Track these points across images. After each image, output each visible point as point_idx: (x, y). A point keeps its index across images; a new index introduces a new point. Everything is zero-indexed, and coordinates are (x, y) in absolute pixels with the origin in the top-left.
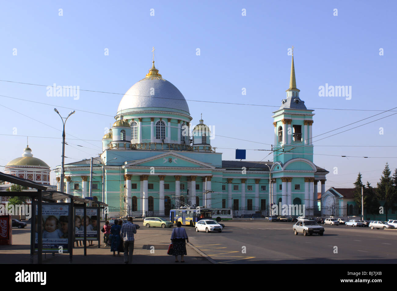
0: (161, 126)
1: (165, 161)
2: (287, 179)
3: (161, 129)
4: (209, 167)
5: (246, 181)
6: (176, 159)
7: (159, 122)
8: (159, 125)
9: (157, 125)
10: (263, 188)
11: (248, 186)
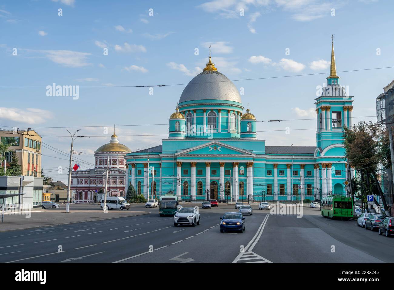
0: (212, 116)
1: (210, 149)
2: (326, 165)
3: (212, 119)
4: (250, 154)
5: (291, 167)
6: (220, 147)
7: (211, 112)
8: (211, 115)
9: (209, 115)
10: (309, 173)
11: (293, 171)
